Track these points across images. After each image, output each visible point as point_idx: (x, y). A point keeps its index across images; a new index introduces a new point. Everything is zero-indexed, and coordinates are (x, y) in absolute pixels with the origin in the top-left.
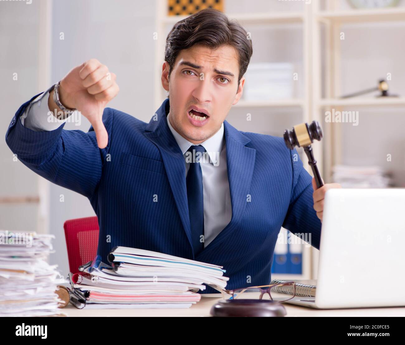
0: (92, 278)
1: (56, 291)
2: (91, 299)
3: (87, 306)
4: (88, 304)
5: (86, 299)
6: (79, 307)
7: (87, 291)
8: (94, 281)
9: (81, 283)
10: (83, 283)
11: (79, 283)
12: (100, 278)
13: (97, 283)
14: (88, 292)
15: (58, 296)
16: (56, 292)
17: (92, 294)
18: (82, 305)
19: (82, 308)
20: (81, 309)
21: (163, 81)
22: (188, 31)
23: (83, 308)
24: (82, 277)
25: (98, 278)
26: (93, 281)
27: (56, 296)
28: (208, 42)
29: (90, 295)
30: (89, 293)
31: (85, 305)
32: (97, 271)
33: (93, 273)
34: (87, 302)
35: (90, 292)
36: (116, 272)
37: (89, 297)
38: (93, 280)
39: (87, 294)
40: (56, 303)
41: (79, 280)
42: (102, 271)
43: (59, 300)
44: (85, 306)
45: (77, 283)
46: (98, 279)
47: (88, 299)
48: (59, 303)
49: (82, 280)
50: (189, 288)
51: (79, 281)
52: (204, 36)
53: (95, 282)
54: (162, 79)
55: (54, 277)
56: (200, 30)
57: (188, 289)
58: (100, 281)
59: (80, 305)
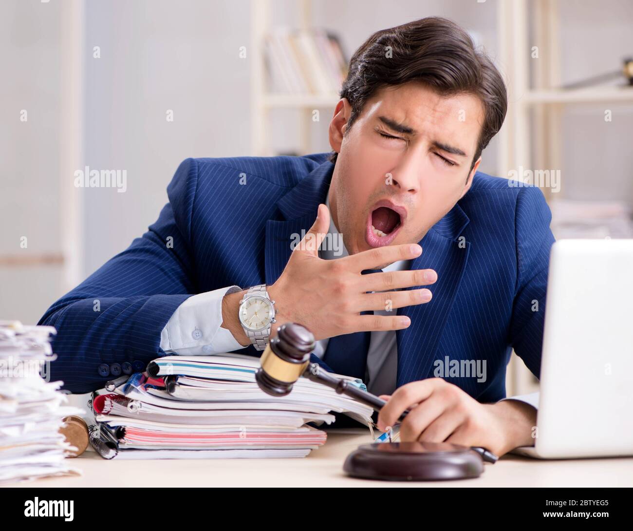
0: (130, 405)
1: (61, 428)
2: (126, 442)
3: (120, 453)
4: (123, 450)
5: (119, 442)
6: (107, 456)
7: (121, 427)
8: (133, 409)
9: (110, 413)
10: (112, 412)
11: (106, 412)
12: (143, 404)
13: (138, 413)
14: (121, 429)
15: (64, 438)
16: (62, 431)
17: (129, 433)
18: (112, 452)
19: (111, 457)
20: (110, 459)
21: (331, 132)
22: (402, 51)
23: (113, 457)
24: (111, 401)
25: (141, 404)
26: (130, 409)
27: (60, 437)
28: (438, 81)
29: (125, 434)
30: (124, 430)
31: (117, 452)
32: (138, 391)
33: (131, 395)
34: (120, 446)
35: (126, 429)
36: (172, 394)
37: (125, 438)
38: (132, 407)
39: (121, 433)
40: (61, 451)
41: (105, 407)
42: (147, 391)
43: (67, 446)
44: (116, 454)
45: (103, 412)
46: (139, 405)
47: (122, 440)
48: (66, 451)
49: (112, 406)
50: (305, 419)
51: (107, 408)
52: (433, 68)
53: (134, 411)
54: (330, 128)
55: (56, 404)
56: (427, 55)
57: (302, 423)
58: (143, 409)
59: (108, 452)
